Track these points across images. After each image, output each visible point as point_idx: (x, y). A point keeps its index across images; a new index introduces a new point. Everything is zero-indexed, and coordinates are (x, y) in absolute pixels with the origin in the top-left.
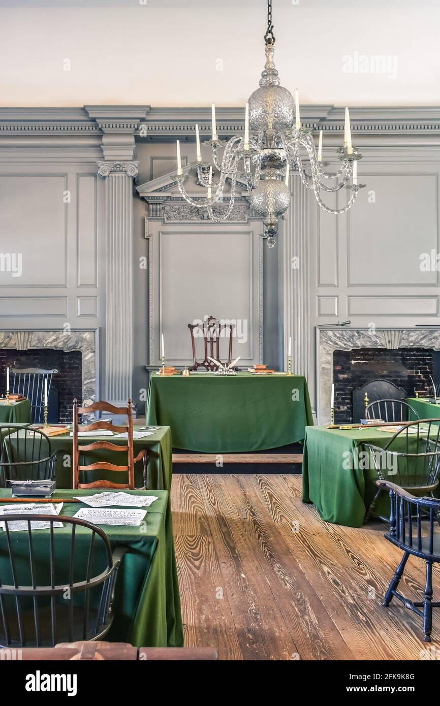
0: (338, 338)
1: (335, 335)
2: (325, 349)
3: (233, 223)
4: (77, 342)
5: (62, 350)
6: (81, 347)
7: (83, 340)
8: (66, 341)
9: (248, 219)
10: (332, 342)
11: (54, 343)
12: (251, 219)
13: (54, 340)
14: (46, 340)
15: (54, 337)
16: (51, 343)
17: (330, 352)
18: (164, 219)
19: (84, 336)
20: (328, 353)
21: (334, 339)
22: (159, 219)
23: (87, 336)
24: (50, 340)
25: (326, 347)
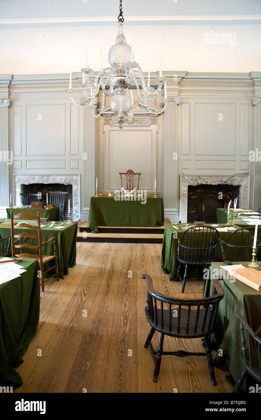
0: (190, 179)
1: (189, 178)
2: (184, 184)
3: (143, 126)
4: (70, 181)
5: (64, 184)
6: (72, 183)
7: (73, 180)
8: (65, 180)
9: (150, 124)
10: (187, 181)
11: (60, 181)
12: (151, 124)
13: (60, 180)
14: (57, 180)
15: (60, 178)
16: (59, 181)
17: (186, 186)
18: (111, 124)
19: (73, 178)
20: (185, 187)
21: (188, 180)
22: (108, 124)
23: (75, 177)
24: (58, 180)
25: (185, 184)
